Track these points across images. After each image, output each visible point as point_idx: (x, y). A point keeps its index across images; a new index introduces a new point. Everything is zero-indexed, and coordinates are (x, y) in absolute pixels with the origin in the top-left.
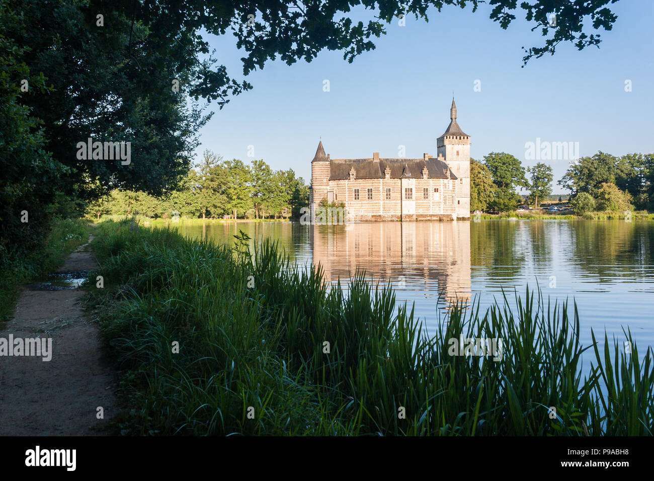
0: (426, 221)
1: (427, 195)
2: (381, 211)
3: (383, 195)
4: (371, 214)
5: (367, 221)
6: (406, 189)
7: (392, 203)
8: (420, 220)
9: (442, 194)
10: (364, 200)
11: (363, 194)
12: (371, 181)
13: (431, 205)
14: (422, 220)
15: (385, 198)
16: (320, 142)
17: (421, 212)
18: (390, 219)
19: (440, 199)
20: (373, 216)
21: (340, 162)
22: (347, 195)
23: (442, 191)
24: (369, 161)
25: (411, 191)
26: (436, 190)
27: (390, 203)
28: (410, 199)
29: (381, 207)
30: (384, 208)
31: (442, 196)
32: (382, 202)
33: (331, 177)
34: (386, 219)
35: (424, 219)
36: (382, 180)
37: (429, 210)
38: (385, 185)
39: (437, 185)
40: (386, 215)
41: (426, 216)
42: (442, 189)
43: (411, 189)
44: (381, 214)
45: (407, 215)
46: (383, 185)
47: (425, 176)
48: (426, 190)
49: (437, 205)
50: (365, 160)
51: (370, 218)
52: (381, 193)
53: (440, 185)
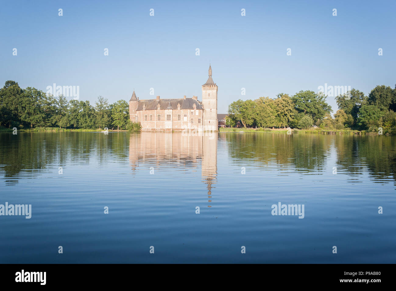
0: (179, 132)
1: (180, 118)
2: (155, 127)
3: (156, 118)
4: (151, 128)
5: (149, 132)
6: (167, 115)
7: (161, 122)
8: (175, 132)
9: (189, 118)
10: (149, 121)
11: (149, 118)
12: (151, 111)
13: (182, 123)
14: (177, 132)
15: (157, 120)
16: (134, 91)
17: (176, 127)
18: (159, 131)
19: (188, 120)
20: (152, 129)
21: (143, 101)
22: (142, 118)
23: (189, 116)
24: (155, 100)
25: (170, 116)
26: (185, 116)
27: (159, 122)
28: (169, 121)
29: (155, 124)
30: (157, 125)
31: (189, 119)
32: (156, 122)
33: (138, 109)
34: (158, 131)
35: (178, 131)
36: (155, 110)
37: (181, 126)
38: (157, 113)
39: (186, 113)
40: (158, 128)
41: (179, 129)
42: (189, 115)
43: (170, 115)
44: (155, 128)
45: (167, 129)
46: (156, 113)
47: (179, 108)
48: (179, 116)
49: (186, 124)
50: (153, 100)
51: (150, 130)
52: (155, 117)
53: (188, 113)
